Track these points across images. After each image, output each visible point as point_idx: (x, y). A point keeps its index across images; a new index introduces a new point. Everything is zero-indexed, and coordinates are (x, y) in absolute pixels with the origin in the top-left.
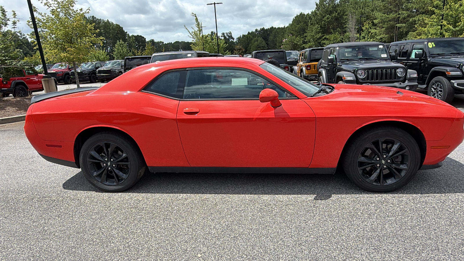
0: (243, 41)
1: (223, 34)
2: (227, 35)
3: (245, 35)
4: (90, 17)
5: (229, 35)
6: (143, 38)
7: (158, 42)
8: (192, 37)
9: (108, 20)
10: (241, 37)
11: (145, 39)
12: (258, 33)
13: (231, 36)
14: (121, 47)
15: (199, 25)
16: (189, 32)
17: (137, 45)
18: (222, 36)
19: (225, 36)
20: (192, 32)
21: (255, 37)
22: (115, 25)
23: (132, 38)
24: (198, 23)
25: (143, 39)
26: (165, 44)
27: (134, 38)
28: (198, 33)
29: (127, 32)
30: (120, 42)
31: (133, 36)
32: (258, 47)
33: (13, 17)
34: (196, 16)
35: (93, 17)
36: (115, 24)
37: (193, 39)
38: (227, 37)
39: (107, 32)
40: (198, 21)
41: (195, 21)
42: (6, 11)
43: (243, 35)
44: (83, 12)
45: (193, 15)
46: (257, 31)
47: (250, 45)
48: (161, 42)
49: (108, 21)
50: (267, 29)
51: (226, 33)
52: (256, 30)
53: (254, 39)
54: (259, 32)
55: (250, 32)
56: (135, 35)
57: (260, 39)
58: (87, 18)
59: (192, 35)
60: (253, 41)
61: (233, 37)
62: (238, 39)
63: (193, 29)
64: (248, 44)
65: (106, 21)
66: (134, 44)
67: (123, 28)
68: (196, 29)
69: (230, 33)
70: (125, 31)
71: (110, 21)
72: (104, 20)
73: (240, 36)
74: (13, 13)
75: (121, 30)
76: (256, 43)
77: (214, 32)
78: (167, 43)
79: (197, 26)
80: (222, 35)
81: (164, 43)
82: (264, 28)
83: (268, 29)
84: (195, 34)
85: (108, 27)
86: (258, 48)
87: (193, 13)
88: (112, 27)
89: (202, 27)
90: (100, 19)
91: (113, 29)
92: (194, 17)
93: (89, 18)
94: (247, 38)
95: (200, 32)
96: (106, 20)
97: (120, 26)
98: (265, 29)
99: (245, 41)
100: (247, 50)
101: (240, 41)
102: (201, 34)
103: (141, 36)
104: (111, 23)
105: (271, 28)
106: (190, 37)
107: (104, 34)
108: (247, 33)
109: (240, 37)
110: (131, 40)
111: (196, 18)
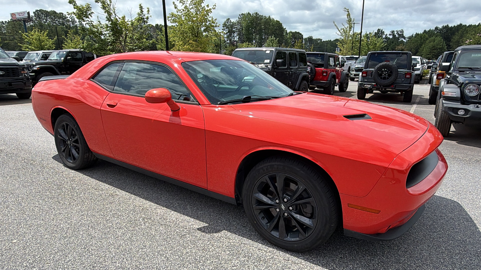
0: (414, 40)
1: (393, 32)
2: (397, 33)
3: (419, 33)
4: (254, 13)
5: (400, 33)
6: (301, 34)
7: (316, 39)
8: (340, 34)
9: (269, 16)
10: (414, 36)
11: (303, 35)
12: (438, 32)
13: (403, 35)
14: (271, 42)
15: (351, 21)
16: (338, 29)
17: (293, 42)
18: (390, 35)
19: (395, 34)
20: (341, 29)
21: (433, 37)
22: (275, 22)
23: (290, 34)
24: (350, 19)
25: (300, 36)
26: (324, 41)
27: (291, 34)
28: (348, 30)
29: (285, 29)
30: (271, 37)
31: (291, 32)
32: (433, 48)
33: (147, 13)
34: (348, 12)
35: (256, 13)
36: (275, 20)
37: (341, 37)
38: (397, 36)
39: (266, 28)
40: (350, 17)
41: (346, 17)
42: (143, 8)
43: (416, 33)
44: (210, 8)
45: (345, 10)
46: (438, 29)
47: (423, 46)
48: (319, 39)
49: (270, 18)
50: (452, 27)
51: (396, 31)
52: (436, 28)
53: (430, 39)
54: (441, 30)
55: (427, 30)
56: (293, 32)
57: (439, 39)
58: (251, 15)
59: (341, 32)
60: (429, 41)
61: (404, 35)
62: (409, 38)
63: (343, 25)
64: (421, 45)
65: (268, 18)
66: (290, 40)
67: (282, 24)
68: (347, 26)
69: (402, 31)
70: (284, 28)
71: (271, 17)
72: (266, 16)
73: (413, 34)
74: (148, 10)
75: (279, 26)
76: (432, 43)
77: (381, 29)
78: (325, 41)
79: (347, 22)
80: (391, 33)
81: (322, 41)
82: (448, 25)
83: (454, 26)
84: (344, 31)
85: (268, 23)
86: (433, 50)
87: (345, 9)
88: (272, 23)
89: (354, 23)
90: (262, 15)
91: (272, 25)
92: (346, 12)
93: (253, 15)
94: (421, 37)
95: (351, 29)
96: (267, 16)
97: (280, 22)
98: (450, 26)
99: (418, 41)
100: (418, 52)
101: (410, 41)
102: (351, 32)
103: (299, 33)
104: (272, 19)
105: (458, 26)
106: (338, 34)
107: (264, 30)
108: (423, 31)
109: (412, 36)
110: (288, 37)
111: (348, 13)
